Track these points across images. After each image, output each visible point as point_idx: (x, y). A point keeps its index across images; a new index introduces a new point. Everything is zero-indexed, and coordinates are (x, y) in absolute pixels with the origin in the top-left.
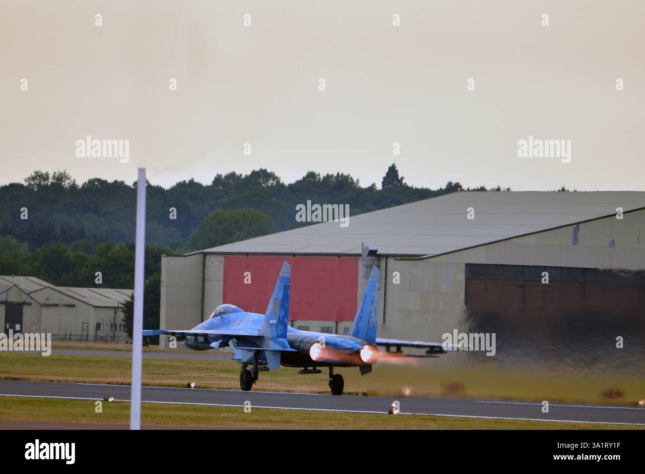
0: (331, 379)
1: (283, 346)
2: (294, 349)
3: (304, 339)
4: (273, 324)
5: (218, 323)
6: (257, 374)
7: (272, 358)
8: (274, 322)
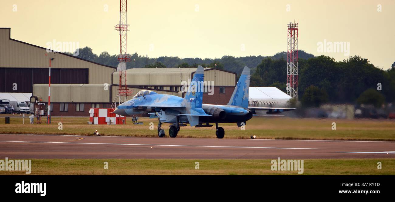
0: (217, 130)
1: (201, 112)
2: (208, 114)
3: (212, 108)
4: (192, 100)
5: (142, 100)
6: (179, 128)
7: (193, 119)
8: (193, 99)
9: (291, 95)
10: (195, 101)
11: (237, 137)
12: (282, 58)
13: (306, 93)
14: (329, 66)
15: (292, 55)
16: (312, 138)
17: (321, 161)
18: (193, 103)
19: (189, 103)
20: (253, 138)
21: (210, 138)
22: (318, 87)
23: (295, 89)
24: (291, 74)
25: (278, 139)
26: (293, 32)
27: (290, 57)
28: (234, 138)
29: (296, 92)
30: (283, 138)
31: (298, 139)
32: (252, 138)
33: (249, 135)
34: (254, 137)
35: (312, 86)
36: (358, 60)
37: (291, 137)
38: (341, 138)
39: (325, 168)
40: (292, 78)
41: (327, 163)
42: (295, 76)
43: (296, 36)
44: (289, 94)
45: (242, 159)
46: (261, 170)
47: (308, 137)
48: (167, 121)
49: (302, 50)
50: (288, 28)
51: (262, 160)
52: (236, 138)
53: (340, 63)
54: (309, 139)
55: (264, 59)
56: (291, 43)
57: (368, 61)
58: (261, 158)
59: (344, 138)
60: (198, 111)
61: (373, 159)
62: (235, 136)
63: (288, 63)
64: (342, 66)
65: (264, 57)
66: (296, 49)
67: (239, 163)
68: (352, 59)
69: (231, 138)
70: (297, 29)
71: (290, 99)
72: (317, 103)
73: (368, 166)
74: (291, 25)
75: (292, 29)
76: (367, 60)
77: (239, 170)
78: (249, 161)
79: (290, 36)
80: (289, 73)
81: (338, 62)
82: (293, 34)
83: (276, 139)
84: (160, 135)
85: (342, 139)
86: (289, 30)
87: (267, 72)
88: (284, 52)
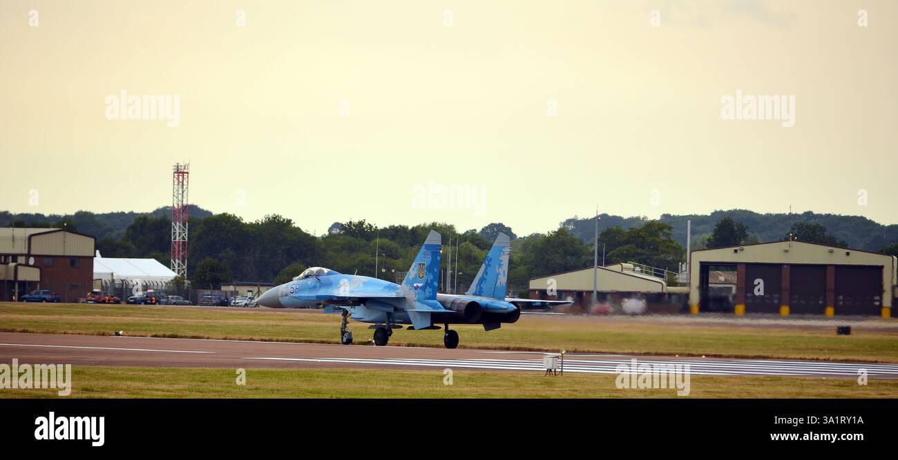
0: (447, 335)
1: (434, 306)
2: (448, 309)
3: (454, 300)
4: (418, 287)
5: (314, 284)
6: (391, 331)
7: (418, 317)
8: (420, 285)
9: (177, 270)
10: (423, 288)
11: (95, 333)
12: (165, 216)
13: (198, 269)
14: (233, 228)
15: (179, 212)
16: (206, 336)
17: (218, 371)
18: (419, 291)
19: (413, 291)
20: (119, 335)
21: (54, 333)
22: (216, 260)
23: (183, 262)
24: (177, 240)
25: (156, 336)
26: (181, 177)
27: (177, 215)
28: (90, 334)
29: (184, 267)
30: (164, 336)
31: (185, 337)
32: (117, 334)
33: (111, 330)
34: (121, 332)
35: (208, 258)
36: (278, 220)
37: (175, 333)
38: (250, 337)
39: (225, 382)
40: (179, 246)
41: (229, 374)
42: (184, 243)
43: (185, 183)
44: (174, 270)
45: (102, 367)
46: (129, 383)
47: (201, 335)
48: (366, 320)
49: (195, 204)
50: (173, 171)
51: (131, 368)
52: (93, 334)
53: (251, 225)
54: (203, 338)
55: (138, 217)
56: (178, 194)
57: (292, 222)
58: (128, 365)
59: (254, 338)
60: (429, 305)
61: (296, 369)
62: (92, 331)
63: (173, 223)
64: (254, 230)
65: (137, 214)
66: (185, 203)
67: (98, 373)
68: (269, 219)
69: (86, 334)
70: (187, 173)
71: (176, 278)
72: (216, 283)
73: (289, 380)
74: (178, 167)
75: (180, 173)
76: (290, 220)
77: (96, 382)
78: (112, 369)
79: (176, 183)
80: (175, 239)
81: (248, 223)
82: (181, 180)
83: (152, 337)
84: (344, 341)
85: (251, 340)
86: (176, 174)
87: (141, 237)
88: (168, 207)
